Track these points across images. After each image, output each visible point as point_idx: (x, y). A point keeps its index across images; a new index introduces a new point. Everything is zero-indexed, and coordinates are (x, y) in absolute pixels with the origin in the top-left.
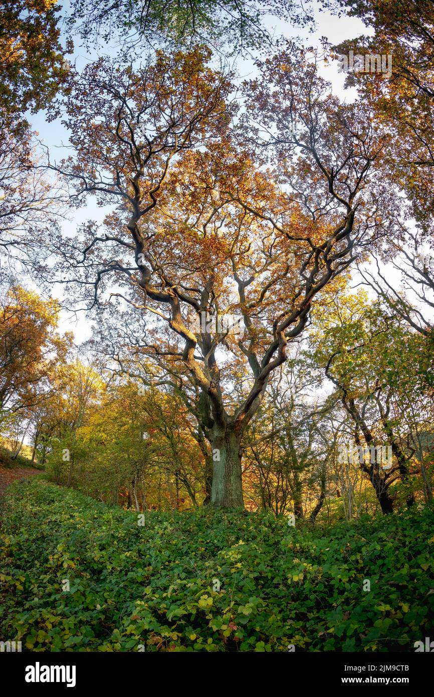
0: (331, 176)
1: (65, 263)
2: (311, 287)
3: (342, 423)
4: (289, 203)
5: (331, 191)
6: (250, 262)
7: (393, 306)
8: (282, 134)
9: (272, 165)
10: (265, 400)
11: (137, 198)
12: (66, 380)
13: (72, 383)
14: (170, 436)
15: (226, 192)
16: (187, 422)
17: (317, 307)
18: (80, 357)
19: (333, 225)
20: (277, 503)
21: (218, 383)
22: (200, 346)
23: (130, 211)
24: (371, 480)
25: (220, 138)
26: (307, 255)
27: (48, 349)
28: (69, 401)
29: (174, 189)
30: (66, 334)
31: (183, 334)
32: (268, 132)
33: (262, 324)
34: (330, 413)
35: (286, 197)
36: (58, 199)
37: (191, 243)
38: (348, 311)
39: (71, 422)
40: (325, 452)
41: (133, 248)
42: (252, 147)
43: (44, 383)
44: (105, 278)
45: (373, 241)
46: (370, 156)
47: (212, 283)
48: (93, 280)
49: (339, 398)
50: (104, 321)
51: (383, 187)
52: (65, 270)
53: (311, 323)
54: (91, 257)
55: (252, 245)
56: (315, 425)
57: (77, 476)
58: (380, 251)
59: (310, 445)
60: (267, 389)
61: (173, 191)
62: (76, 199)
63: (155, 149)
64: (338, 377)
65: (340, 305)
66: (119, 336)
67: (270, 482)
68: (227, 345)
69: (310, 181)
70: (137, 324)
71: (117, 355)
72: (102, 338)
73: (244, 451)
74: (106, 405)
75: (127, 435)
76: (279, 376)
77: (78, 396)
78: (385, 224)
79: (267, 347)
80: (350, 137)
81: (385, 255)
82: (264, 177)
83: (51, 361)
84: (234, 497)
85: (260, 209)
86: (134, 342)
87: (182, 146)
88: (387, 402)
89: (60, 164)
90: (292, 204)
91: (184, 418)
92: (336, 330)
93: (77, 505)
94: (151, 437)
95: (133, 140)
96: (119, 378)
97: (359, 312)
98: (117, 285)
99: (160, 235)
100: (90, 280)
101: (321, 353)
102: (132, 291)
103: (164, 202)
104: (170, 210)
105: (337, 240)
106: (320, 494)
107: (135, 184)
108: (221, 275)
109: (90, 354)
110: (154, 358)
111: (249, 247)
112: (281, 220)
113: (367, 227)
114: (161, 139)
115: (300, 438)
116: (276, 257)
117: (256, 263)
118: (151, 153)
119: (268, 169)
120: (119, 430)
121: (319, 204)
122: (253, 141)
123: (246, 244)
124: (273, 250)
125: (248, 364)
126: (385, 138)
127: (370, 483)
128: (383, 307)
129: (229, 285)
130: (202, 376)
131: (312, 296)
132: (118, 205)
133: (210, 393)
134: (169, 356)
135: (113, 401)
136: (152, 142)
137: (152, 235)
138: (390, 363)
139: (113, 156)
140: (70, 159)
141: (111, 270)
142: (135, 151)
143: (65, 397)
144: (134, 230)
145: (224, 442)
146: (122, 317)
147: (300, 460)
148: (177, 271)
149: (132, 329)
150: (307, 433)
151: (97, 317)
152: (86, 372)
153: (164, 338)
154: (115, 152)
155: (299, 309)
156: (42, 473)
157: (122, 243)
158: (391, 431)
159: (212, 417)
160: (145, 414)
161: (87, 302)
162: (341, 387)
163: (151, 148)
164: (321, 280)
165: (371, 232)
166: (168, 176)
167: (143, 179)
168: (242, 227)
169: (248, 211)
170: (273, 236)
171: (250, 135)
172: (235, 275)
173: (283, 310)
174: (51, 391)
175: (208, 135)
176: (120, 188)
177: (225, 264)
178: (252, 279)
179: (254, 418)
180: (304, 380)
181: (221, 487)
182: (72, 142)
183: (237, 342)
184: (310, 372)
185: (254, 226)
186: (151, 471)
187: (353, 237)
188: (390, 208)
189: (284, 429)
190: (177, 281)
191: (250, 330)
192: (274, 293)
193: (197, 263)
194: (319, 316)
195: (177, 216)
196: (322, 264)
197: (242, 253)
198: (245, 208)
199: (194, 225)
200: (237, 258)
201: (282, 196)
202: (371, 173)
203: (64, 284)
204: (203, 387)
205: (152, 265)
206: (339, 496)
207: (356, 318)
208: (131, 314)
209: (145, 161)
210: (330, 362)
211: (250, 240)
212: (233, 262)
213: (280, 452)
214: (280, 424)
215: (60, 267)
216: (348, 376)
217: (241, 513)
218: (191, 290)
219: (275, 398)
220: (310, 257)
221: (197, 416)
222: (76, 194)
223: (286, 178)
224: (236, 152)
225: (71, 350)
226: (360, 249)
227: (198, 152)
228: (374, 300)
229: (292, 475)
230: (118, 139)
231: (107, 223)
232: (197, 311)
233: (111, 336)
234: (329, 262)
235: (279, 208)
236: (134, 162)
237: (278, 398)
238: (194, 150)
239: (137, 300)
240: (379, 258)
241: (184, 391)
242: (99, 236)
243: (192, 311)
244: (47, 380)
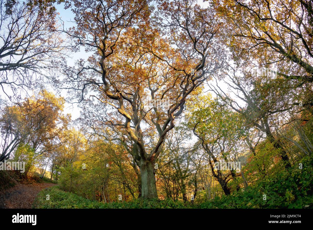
0: (195, 41)
1: (68, 79)
2: (185, 93)
3: (203, 155)
4: (175, 53)
5: (195, 48)
6: (157, 81)
7: (224, 100)
8: (174, 22)
9: (168, 35)
10: (165, 146)
11: (104, 49)
12: (67, 137)
13: (70, 139)
14: (120, 165)
15: (146, 48)
16: (128, 158)
17: (188, 101)
18: (74, 126)
19: (196, 64)
20: (174, 195)
21: (142, 138)
22: (133, 121)
23: (101, 55)
24: (218, 181)
25: (145, 22)
26: (184, 78)
27: (58, 122)
28: (69, 149)
29: (122, 45)
30: (68, 115)
31: (124, 115)
32: (167, 20)
33: (163, 110)
34: (196, 151)
35: (174, 50)
36: (66, 47)
37: (128, 72)
38: (203, 103)
39: (70, 159)
40: (195, 169)
41: (101, 73)
42: (159, 27)
43: (57, 139)
44: (87, 87)
45: (214, 71)
46: (213, 32)
47: (139, 91)
48: (81, 88)
49: (200, 144)
50: (86, 109)
51: (219, 46)
52: (68, 83)
53: (185, 109)
54: (81, 77)
55: (158, 73)
56: (189, 157)
57: (74, 187)
58: (217, 75)
59: (188, 167)
60: (165, 141)
61: (121, 47)
62: (75, 48)
63: (114, 26)
64: (199, 134)
65: (199, 100)
66: (94, 116)
67: (170, 185)
68: (146, 120)
69: (186, 43)
70: (102, 110)
71: (93, 125)
72: (85, 117)
73: (156, 171)
74: (88, 150)
75: (98, 165)
76: (171, 134)
77: (74, 145)
78: (220, 63)
79: (165, 121)
80: (205, 23)
81: (220, 77)
82: (164, 41)
83: (60, 128)
84: (153, 193)
85: (162, 56)
86: (101, 119)
87: (127, 25)
88: (223, 144)
89: (69, 30)
90: (177, 54)
91: (126, 156)
92: (198, 112)
93: (75, 201)
94: (110, 166)
95: (104, 21)
96: (94, 137)
97: (208, 103)
98: (93, 91)
99: (114, 67)
100: (80, 88)
101: (191, 123)
102: (100, 94)
103: (117, 52)
104: (120, 55)
105: (197, 71)
106: (194, 189)
107: (103, 42)
108: (143, 86)
109: (79, 125)
110: (110, 127)
111: (156, 74)
112: (171, 61)
113: (211, 64)
114: (117, 21)
115: (183, 163)
116: (169, 79)
117: (159, 81)
118: (112, 28)
119: (167, 37)
120: (94, 163)
121: (189, 54)
122: (160, 24)
123: (155, 72)
124: (168, 75)
125: (156, 129)
126: (220, 24)
127: (218, 182)
128: (220, 101)
129: (147, 92)
130: (134, 136)
131: (186, 96)
132: (95, 52)
133: (138, 144)
134: (118, 126)
135: (90, 148)
136: (113, 23)
137: (110, 67)
138: (223, 126)
139: (94, 28)
140: (74, 28)
141: (90, 83)
142: (104, 26)
143: (67, 146)
144: (102, 65)
145: (146, 167)
146: (95, 107)
147: (183, 174)
148: (122, 85)
149: (100, 113)
150: (186, 161)
151: (83, 107)
152: (77, 134)
153: (115, 117)
154: (95, 26)
155: (180, 103)
156: (56, 186)
157: (96, 70)
158: (226, 157)
159: (140, 155)
160: (107, 155)
161: (78, 99)
162: (201, 139)
163: (112, 25)
164: (190, 89)
165: (213, 67)
166: (119, 39)
167: (108, 40)
168: (153, 64)
169: (156, 57)
170: (168, 69)
171: (159, 21)
172: (149, 87)
173: (172, 103)
174: (60, 143)
175: (139, 21)
176: (96, 44)
177: (145, 82)
178: (158, 89)
179: (160, 155)
180: (183, 136)
181: (146, 189)
182: (75, 20)
183: (151, 119)
184: (186, 132)
185: (159, 64)
186: (111, 183)
187: (205, 69)
188: (222, 56)
189: (175, 159)
190: (122, 89)
191: (157, 113)
192: (168, 95)
193: (131, 81)
194: (189, 106)
195: (123, 58)
196: (190, 81)
197: (153, 77)
198: (155, 55)
199: (131, 63)
200: (150, 79)
201: (172, 50)
202: (214, 40)
203: (67, 90)
204: (135, 140)
205: (110, 82)
206: (204, 190)
207: (207, 106)
208: (100, 105)
209: (109, 32)
210: (195, 127)
211: (157, 70)
212: (149, 81)
213: (173, 171)
214: (173, 157)
215: (66, 81)
216: (204, 133)
217: (157, 201)
218: (129, 94)
219: (170, 145)
220: (185, 78)
221: (132, 155)
222: (75, 45)
223: (174, 42)
224: (152, 29)
225: (70, 123)
226: (208, 75)
227: (134, 29)
228: (215, 98)
229: (180, 181)
230: (97, 20)
231: (89, 60)
232: (131, 104)
233: (90, 116)
234: (193, 81)
235: (171, 56)
236: (104, 31)
237: (171, 145)
238: (132, 27)
239: (102, 98)
240: (217, 78)
241: (126, 143)
242: (85, 67)
243: (129, 104)
244: (58, 138)
